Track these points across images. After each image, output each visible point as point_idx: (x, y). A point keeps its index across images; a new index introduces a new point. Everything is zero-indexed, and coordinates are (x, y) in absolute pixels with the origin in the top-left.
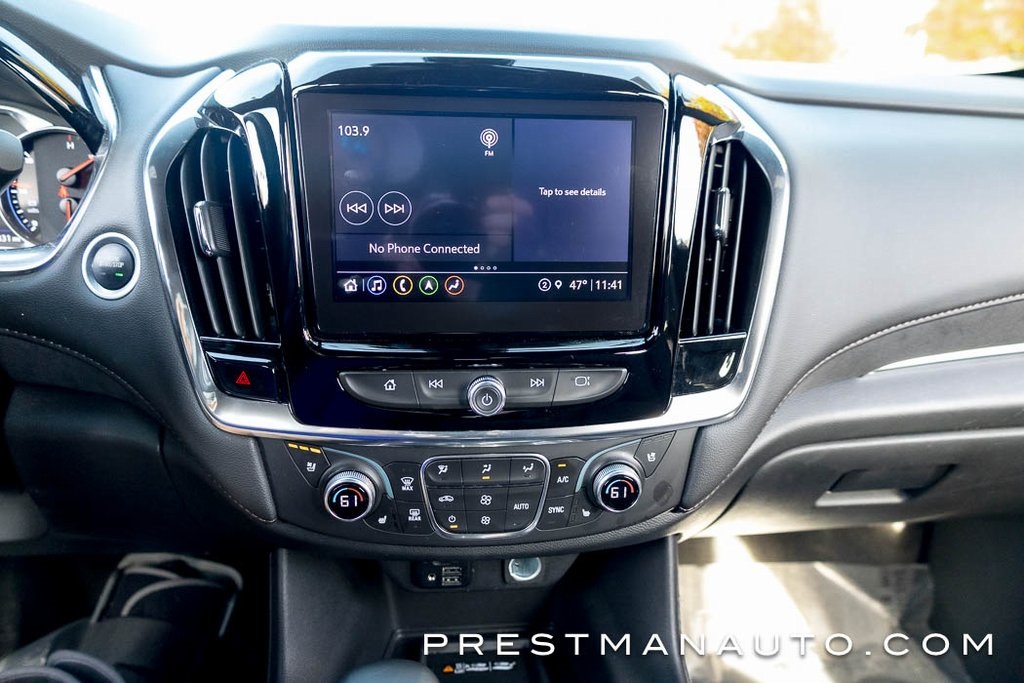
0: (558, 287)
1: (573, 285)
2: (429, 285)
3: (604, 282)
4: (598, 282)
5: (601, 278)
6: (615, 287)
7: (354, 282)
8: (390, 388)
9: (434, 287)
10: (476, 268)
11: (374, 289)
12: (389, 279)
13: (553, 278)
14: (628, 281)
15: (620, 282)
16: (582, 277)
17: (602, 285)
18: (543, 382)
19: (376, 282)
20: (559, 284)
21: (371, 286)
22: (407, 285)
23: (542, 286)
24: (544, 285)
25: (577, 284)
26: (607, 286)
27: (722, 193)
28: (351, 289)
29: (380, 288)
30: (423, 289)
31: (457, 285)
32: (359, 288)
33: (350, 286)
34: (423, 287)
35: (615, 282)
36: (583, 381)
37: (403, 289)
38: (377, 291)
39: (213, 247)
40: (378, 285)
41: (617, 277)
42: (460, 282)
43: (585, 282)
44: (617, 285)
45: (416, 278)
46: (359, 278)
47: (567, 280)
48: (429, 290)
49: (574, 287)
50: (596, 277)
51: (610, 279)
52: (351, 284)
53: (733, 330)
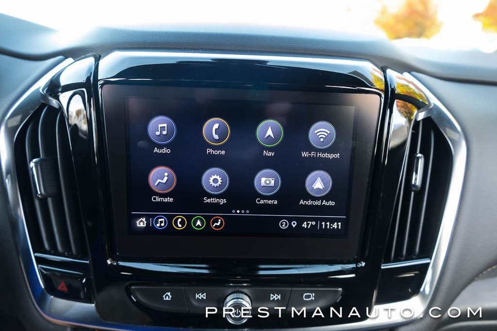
0: (294, 226)
1: (305, 225)
2: (199, 223)
3: (328, 223)
4: (323, 223)
5: (326, 220)
6: (336, 227)
7: (144, 220)
8: (167, 299)
9: (202, 226)
10: (234, 211)
11: (158, 225)
12: (170, 218)
13: (290, 220)
14: (345, 223)
15: (340, 224)
16: (312, 220)
17: (326, 225)
18: (279, 297)
19: (160, 220)
20: (294, 224)
21: (157, 223)
22: (182, 223)
23: (282, 225)
24: (284, 225)
25: (308, 224)
26: (330, 226)
27: (419, 158)
28: (142, 225)
29: (163, 225)
30: (195, 226)
31: (219, 223)
32: (148, 224)
33: (141, 223)
34: (195, 224)
35: (336, 223)
36: (309, 297)
37: (180, 226)
38: (161, 226)
39: (43, 191)
40: (161, 222)
41: (338, 220)
42: (221, 221)
43: (314, 223)
44: (338, 225)
45: (189, 218)
46: (148, 217)
47: (300, 221)
48: (198, 226)
50: (322, 220)
51: (332, 221)
52: (142, 221)
53: (420, 257)
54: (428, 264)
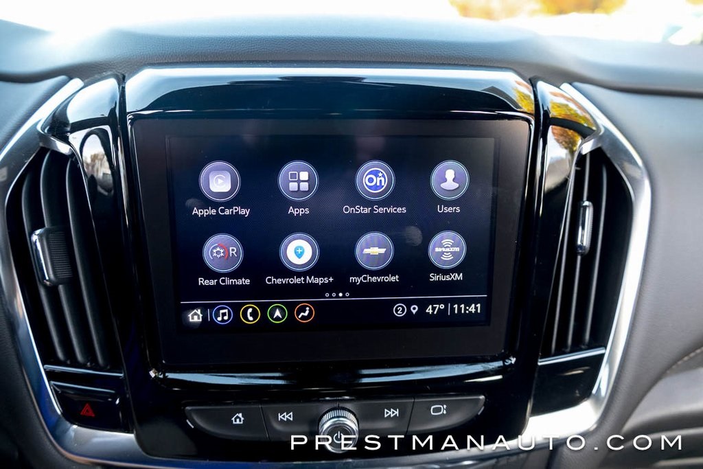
0: (414, 312)
1: (429, 310)
2: (278, 313)
3: (463, 306)
4: (456, 306)
5: (459, 302)
6: (473, 311)
7: (199, 312)
8: (238, 422)
9: (283, 317)
10: (327, 295)
11: (220, 319)
12: (236, 308)
13: (409, 304)
14: (487, 304)
15: (479, 305)
16: (439, 302)
17: (460, 309)
18: (397, 413)
19: (222, 311)
20: (415, 309)
21: (217, 315)
23: (397, 311)
24: (399, 311)
25: (434, 309)
26: (465, 310)
27: (585, 207)
28: (196, 319)
29: (226, 318)
30: (272, 317)
31: (307, 312)
32: (205, 318)
33: (195, 317)
35: (473, 305)
38: (223, 320)
39: (52, 276)
40: (224, 314)
41: (476, 301)
42: (310, 310)
43: (442, 306)
44: (476, 308)
45: (264, 307)
46: (204, 308)
47: (423, 305)
49: (431, 312)
50: (453, 301)
51: (468, 303)
52: (196, 314)
53: (591, 346)
54: (602, 356)
